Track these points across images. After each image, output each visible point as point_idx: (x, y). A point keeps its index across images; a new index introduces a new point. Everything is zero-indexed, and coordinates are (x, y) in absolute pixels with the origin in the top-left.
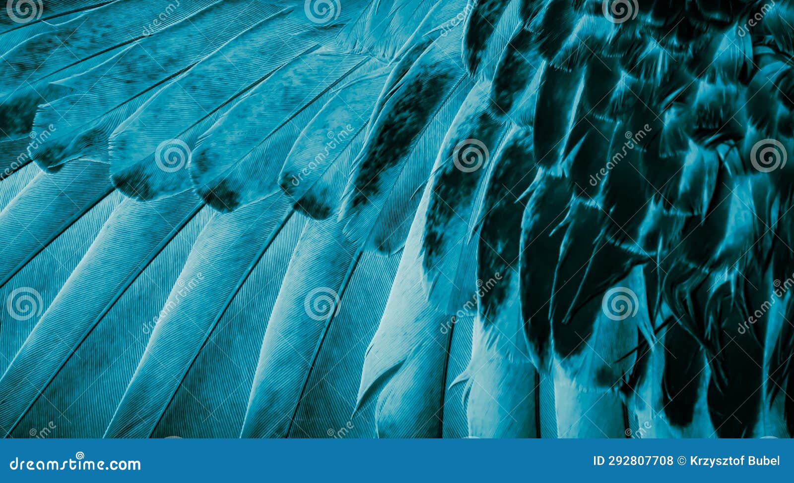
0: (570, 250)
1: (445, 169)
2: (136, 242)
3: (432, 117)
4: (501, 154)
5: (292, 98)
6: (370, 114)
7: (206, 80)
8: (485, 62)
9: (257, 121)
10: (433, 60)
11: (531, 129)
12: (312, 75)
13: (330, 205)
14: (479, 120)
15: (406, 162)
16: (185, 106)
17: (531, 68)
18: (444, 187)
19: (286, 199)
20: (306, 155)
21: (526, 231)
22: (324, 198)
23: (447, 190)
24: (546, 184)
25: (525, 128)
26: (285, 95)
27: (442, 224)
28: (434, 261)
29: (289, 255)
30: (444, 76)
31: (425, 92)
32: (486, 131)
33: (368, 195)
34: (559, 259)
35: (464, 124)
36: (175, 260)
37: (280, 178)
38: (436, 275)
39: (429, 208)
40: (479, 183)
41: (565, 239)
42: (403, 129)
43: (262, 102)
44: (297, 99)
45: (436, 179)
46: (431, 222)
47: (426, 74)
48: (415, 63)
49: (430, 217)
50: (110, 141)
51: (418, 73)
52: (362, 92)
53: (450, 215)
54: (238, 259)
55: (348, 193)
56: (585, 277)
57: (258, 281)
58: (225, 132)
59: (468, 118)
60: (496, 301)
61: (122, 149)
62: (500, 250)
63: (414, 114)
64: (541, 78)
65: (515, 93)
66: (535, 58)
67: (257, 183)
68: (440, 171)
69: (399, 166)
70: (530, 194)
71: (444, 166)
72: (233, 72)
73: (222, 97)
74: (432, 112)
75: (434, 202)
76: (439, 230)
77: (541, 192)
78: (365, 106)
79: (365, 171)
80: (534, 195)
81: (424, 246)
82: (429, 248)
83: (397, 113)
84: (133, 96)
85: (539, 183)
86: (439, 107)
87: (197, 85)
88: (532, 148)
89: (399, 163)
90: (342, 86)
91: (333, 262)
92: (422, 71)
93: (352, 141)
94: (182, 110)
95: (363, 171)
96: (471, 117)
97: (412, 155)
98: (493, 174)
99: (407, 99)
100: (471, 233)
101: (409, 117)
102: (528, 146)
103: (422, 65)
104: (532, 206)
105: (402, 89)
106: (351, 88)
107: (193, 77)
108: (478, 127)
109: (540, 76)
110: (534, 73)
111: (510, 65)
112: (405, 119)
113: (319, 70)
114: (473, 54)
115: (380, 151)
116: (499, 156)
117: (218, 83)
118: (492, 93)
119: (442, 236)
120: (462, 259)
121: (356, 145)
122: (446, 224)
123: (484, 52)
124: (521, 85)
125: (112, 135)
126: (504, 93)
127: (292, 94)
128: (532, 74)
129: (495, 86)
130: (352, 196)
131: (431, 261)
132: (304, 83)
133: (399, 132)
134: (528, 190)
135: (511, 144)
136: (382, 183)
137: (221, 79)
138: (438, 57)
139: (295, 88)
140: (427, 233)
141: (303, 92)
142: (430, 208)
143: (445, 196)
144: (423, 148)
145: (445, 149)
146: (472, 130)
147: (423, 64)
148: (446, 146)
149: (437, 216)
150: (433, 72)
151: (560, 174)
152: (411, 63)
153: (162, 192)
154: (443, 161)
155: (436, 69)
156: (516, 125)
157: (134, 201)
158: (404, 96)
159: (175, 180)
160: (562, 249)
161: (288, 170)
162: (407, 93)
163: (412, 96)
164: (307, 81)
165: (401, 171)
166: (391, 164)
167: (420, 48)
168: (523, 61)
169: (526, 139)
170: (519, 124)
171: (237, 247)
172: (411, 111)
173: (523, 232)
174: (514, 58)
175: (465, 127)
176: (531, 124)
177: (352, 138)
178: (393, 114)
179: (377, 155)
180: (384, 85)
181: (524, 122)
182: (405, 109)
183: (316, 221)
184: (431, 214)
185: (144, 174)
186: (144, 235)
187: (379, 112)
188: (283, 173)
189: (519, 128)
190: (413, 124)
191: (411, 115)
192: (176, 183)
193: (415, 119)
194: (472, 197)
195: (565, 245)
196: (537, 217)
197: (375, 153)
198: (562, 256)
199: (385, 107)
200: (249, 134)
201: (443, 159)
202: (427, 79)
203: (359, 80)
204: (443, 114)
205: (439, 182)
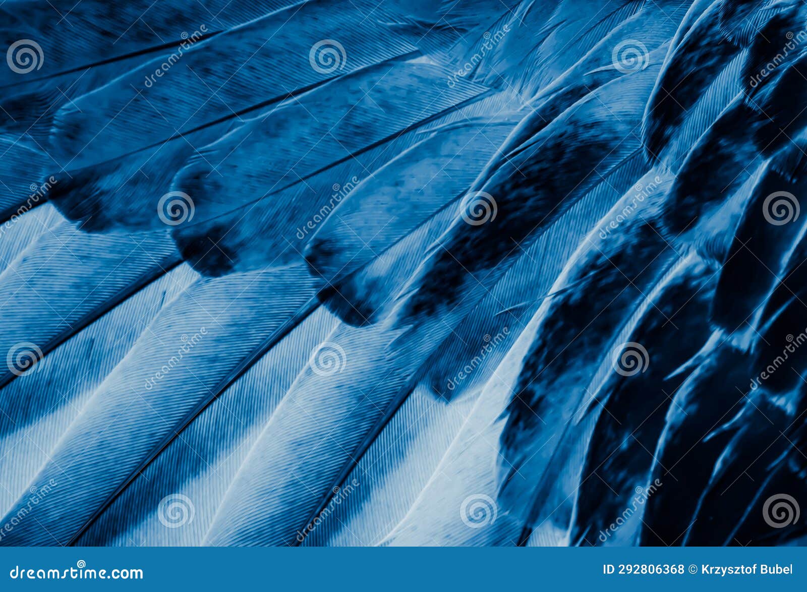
0: (730, 469)
1: (570, 295)
2: (62, 294)
3: (567, 205)
4: (660, 295)
5: (357, 127)
6: (473, 180)
7: (229, 63)
8: (675, 145)
9: (293, 150)
10: (591, 115)
11: (718, 267)
12: (396, 97)
13: (374, 306)
14: (639, 231)
15: (511, 266)
16: (185, 97)
17: (741, 168)
18: (560, 324)
19: (310, 280)
20: (357, 219)
21: (671, 428)
22: (368, 294)
23: (565, 329)
24: (719, 359)
25: (709, 263)
26: (348, 118)
27: (545, 382)
28: (520, 436)
29: (297, 371)
30: (604, 146)
31: (566, 165)
32: (646, 251)
33: (440, 302)
34: (711, 482)
35: (614, 231)
36: (117, 337)
37: (308, 247)
38: (518, 458)
39: (530, 350)
40: (617, 330)
41: (726, 452)
42: (518, 214)
43: (309, 120)
44: (365, 131)
45: (552, 307)
46: (529, 374)
47: (574, 136)
48: (561, 114)
49: (529, 366)
50: (56, 120)
51: (562, 131)
52: (467, 143)
53: (560, 369)
54: (214, 360)
55: (409, 292)
56: (743, 519)
57: (239, 401)
58: (241, 152)
59: (622, 224)
60: (600, 523)
61: (71, 137)
62: (624, 445)
63: (541, 194)
64: (753, 191)
65: (707, 203)
66: (751, 156)
67: (268, 244)
68: (560, 298)
69: (499, 269)
70: (689, 371)
71: (569, 291)
72: (273, 62)
73: (247, 97)
74: (570, 197)
75: (540, 342)
76: (538, 390)
77: (707, 370)
78: (468, 165)
79: (444, 265)
80: (697, 372)
81: (508, 408)
82: (516, 414)
83: (516, 186)
84: (106, 59)
85: (709, 355)
86: (582, 192)
87: (213, 68)
88: (711, 294)
89: (499, 265)
90: (439, 125)
91: (361, 398)
92: (570, 129)
93: (433, 216)
94: (180, 101)
95: (439, 264)
96: (628, 224)
97: (522, 258)
98: (640, 323)
99: (536, 168)
100: (586, 408)
101: (533, 196)
102: (705, 291)
103: (573, 121)
104: (690, 389)
105: (533, 152)
106: (452, 133)
107: (209, 54)
108: (635, 241)
109: (753, 187)
110: (745, 178)
111: (710, 158)
112: (526, 199)
113: (410, 92)
114: (659, 129)
115: (474, 240)
116: (656, 296)
117: (247, 73)
118: (670, 195)
119: (541, 399)
120: (562, 444)
121: (439, 224)
122: (551, 382)
123: (677, 129)
124: (719, 194)
125: (59, 111)
126: (690, 200)
127: (359, 120)
128: (741, 180)
129: (679, 185)
130: (413, 297)
131: (514, 435)
132: (381, 106)
133: (512, 216)
134: (689, 363)
135: (680, 281)
136: (464, 290)
137: (251, 68)
138: (601, 114)
139: (365, 111)
140: (518, 389)
141: (376, 120)
142: (531, 353)
143: (559, 338)
144: (541, 251)
145: (577, 265)
146: (625, 245)
147: (573, 119)
148: (579, 261)
149: (540, 367)
150: (586, 135)
151: (744, 346)
152: (556, 114)
153: (118, 224)
154: (569, 282)
155: (592, 132)
156: (695, 252)
157: (73, 228)
158: (532, 162)
159: (144, 210)
160: (718, 465)
161: (324, 237)
162: (537, 159)
163: (545, 165)
164: (386, 105)
165: (500, 278)
166: (486, 263)
167: (575, 93)
168: (730, 156)
169: (704, 278)
170: (700, 253)
171: (219, 340)
172: (537, 189)
173: (667, 427)
174: (719, 148)
175: (615, 236)
176: (720, 258)
177: (434, 211)
178: (508, 187)
179: (468, 245)
180: (505, 140)
181: (710, 250)
182: (527, 183)
183: (349, 327)
184: (532, 362)
185: (96, 188)
186: (77, 286)
187: (487, 178)
188: (315, 239)
189: (699, 259)
190: (534, 209)
191: (536, 195)
192: (144, 215)
193: (541, 203)
194: (601, 350)
195: (725, 462)
196: (693, 408)
197: (466, 240)
198: (717, 476)
199: (498, 172)
200: (275, 165)
201: (569, 280)
202: (575, 144)
203: (467, 123)
204: (586, 206)
205: (555, 313)
